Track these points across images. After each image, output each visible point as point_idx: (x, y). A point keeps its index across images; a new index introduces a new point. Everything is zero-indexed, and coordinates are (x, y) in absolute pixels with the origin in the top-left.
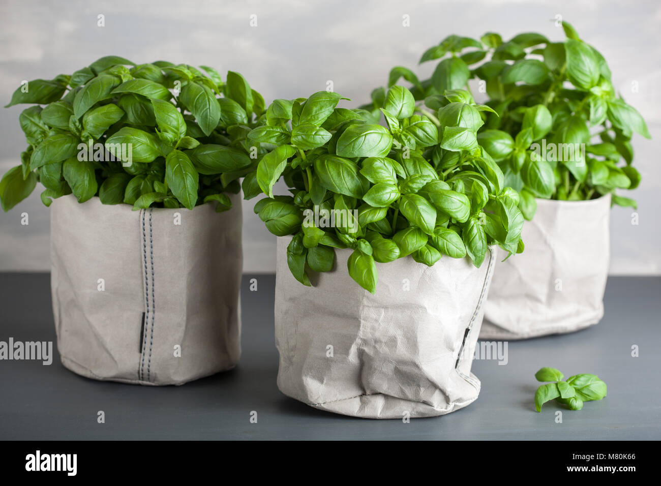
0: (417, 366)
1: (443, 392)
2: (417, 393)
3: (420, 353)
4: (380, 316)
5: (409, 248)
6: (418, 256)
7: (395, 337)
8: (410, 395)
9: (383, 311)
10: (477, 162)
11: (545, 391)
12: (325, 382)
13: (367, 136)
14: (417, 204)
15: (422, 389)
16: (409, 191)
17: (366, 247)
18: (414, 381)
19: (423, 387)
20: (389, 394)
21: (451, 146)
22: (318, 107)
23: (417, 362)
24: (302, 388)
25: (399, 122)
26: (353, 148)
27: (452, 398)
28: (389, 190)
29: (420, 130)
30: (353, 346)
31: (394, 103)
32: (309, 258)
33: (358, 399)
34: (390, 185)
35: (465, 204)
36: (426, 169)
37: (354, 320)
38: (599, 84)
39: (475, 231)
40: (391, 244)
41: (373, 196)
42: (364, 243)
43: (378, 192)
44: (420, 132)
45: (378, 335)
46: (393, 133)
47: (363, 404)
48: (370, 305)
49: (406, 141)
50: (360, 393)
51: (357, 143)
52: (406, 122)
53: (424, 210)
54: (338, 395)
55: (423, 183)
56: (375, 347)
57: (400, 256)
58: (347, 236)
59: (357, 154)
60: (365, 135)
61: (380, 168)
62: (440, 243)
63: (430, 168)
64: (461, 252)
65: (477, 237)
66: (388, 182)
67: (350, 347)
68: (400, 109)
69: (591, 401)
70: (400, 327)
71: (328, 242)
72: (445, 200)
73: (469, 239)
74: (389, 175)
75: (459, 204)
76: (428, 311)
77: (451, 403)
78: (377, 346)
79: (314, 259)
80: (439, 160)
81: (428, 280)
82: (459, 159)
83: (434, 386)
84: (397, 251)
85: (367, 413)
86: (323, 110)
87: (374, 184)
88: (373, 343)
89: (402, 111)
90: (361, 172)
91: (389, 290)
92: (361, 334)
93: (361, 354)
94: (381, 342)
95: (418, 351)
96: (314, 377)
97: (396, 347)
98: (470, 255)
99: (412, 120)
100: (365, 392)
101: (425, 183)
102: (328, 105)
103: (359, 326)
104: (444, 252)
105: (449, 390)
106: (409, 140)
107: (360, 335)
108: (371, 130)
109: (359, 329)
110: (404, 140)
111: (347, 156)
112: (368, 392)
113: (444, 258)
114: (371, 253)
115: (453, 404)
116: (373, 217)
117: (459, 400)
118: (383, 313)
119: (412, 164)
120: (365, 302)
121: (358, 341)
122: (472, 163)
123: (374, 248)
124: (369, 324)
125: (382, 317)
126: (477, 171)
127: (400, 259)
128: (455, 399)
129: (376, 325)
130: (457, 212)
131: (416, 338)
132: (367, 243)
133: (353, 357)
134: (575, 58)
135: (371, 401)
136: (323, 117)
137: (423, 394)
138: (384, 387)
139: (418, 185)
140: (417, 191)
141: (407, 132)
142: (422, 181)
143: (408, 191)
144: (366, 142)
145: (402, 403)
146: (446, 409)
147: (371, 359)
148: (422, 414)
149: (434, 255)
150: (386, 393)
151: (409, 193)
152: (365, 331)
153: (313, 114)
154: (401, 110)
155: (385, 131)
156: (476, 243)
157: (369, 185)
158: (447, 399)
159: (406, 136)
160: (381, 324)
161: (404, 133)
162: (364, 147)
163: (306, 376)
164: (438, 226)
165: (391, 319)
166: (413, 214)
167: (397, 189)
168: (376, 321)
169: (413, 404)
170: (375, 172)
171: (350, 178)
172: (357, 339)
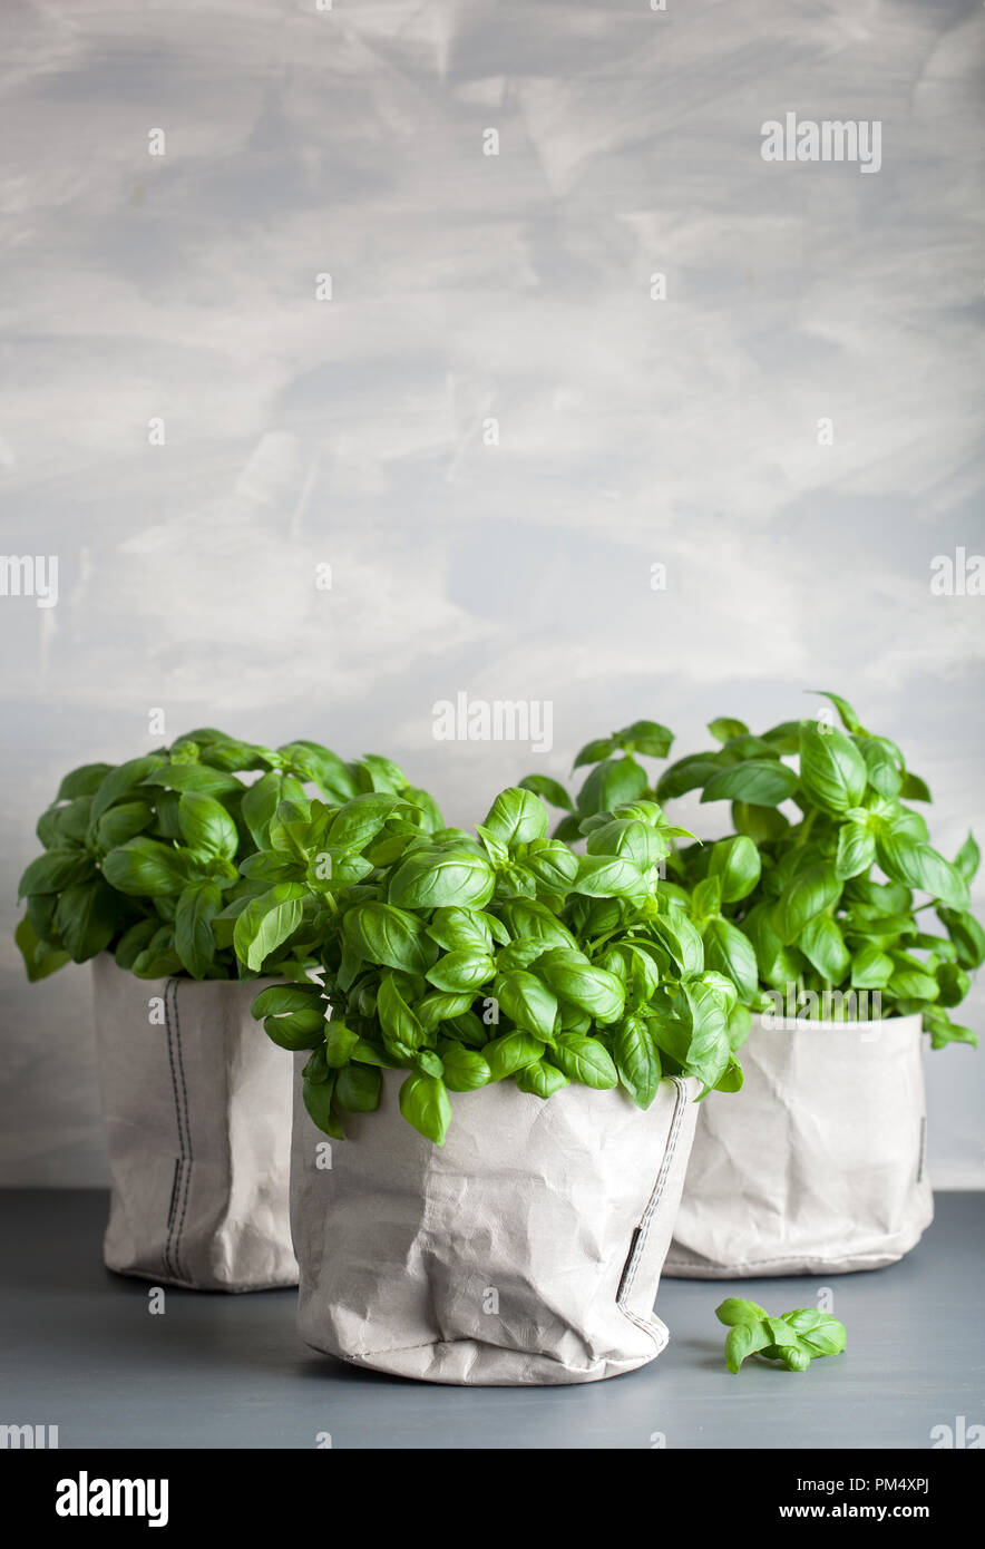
0: (528, 1285)
1: (578, 1336)
2: (532, 1335)
3: (533, 1259)
4: (459, 1191)
5: (507, 1066)
6: (522, 1081)
7: (487, 1231)
8: (520, 1341)
9: (465, 1181)
10: (654, 923)
11: (746, 1336)
12: (369, 1315)
13: (442, 871)
14: (521, 986)
15: (541, 1330)
16: (512, 965)
17: (431, 1064)
18: (525, 1313)
19: (544, 1324)
20: (484, 1339)
21: (591, 887)
22: (358, 817)
23: (528, 1277)
24: (329, 1327)
25: (510, 852)
26: (417, 891)
27: (597, 1349)
28: (473, 962)
29: (547, 863)
30: (412, 1246)
31: (505, 817)
32: (339, 1087)
33: (429, 1350)
34: (480, 955)
35: (611, 990)
36: (554, 932)
37: (414, 1198)
38: (865, 803)
39: (636, 1039)
40: (475, 1059)
41: (443, 972)
42: (430, 1056)
43: (454, 965)
44: (546, 869)
45: (456, 1225)
46: (496, 867)
47: (439, 1356)
48: (442, 1171)
49: (518, 883)
50: (433, 1338)
51: (425, 883)
52: (522, 849)
53: (533, 997)
54: (393, 1341)
55: (536, 953)
56: (452, 1249)
57: (491, 1080)
58: (401, 1045)
59: (422, 901)
60: (440, 869)
61: (462, 924)
62: (568, 1060)
63: (565, 931)
64: (607, 1078)
65: (639, 1052)
66: (475, 950)
67: (407, 1249)
68: (514, 827)
69: (822, 1356)
70: (495, 1211)
71: (366, 1056)
72: (571, 981)
73: (624, 1056)
74: (478, 938)
75: (599, 988)
76: (547, 1183)
77: (596, 1358)
78: (457, 1248)
79: (347, 1090)
80: (584, 919)
81: (546, 1127)
82: (621, 916)
83: (561, 1324)
84: (486, 1071)
85: (445, 1372)
86: (364, 824)
87: (447, 952)
88: (448, 1240)
89: (520, 832)
90: (428, 931)
91: (475, 1144)
92: (426, 1223)
93: (429, 1262)
94: (463, 1239)
95: (530, 1256)
96: (349, 1306)
97: (489, 1249)
98: (627, 1084)
99: (533, 846)
100: (442, 1336)
101: (541, 951)
102: (375, 815)
103: (423, 1209)
104: (575, 1077)
105: (589, 1331)
106: (524, 881)
107: (424, 1225)
108: (451, 860)
109: (422, 1215)
110: (514, 880)
111: (407, 907)
112: (447, 1336)
113: (578, 1090)
114: (441, 1074)
115: (603, 1362)
116: (443, 1010)
117: (612, 1354)
118: (466, 1184)
119: (528, 922)
120: (434, 1165)
121: (422, 1237)
122: (648, 927)
123: (446, 1066)
124: (440, 1206)
125: (463, 1193)
126: (655, 939)
127: (492, 1084)
128: (604, 1350)
129: (453, 1208)
130: (593, 1001)
131: (526, 1233)
132: (435, 1057)
133: (414, 1267)
134: (814, 754)
135: (451, 1352)
136: (364, 836)
137: (543, 1338)
138: (474, 1327)
139: (527, 956)
140: (526, 966)
141: (522, 867)
142: (536, 949)
143: (510, 966)
144: (440, 881)
145: (507, 1355)
146: (588, 1368)
147: (445, 1271)
148: (544, 1377)
149: (553, 1080)
150: (479, 1337)
151: (511, 969)
152: (432, 1218)
153: (347, 829)
154: (517, 828)
155: (481, 864)
156: (637, 1063)
157: (437, 952)
158: (588, 1350)
159: (518, 873)
160: (462, 1206)
161: (517, 868)
162: (436, 890)
163: (334, 1303)
164: (568, 1031)
165: (480, 1198)
166: (513, 1004)
167: (490, 962)
168: (453, 1199)
169: (527, 1359)
170: (451, 931)
171: (398, 937)
172: (420, 1233)
